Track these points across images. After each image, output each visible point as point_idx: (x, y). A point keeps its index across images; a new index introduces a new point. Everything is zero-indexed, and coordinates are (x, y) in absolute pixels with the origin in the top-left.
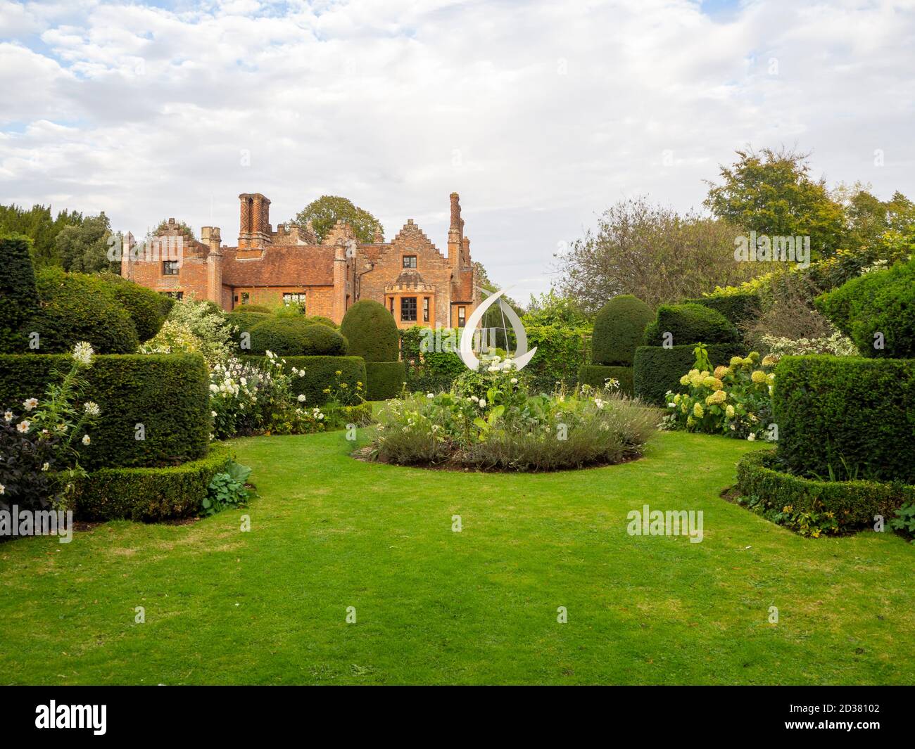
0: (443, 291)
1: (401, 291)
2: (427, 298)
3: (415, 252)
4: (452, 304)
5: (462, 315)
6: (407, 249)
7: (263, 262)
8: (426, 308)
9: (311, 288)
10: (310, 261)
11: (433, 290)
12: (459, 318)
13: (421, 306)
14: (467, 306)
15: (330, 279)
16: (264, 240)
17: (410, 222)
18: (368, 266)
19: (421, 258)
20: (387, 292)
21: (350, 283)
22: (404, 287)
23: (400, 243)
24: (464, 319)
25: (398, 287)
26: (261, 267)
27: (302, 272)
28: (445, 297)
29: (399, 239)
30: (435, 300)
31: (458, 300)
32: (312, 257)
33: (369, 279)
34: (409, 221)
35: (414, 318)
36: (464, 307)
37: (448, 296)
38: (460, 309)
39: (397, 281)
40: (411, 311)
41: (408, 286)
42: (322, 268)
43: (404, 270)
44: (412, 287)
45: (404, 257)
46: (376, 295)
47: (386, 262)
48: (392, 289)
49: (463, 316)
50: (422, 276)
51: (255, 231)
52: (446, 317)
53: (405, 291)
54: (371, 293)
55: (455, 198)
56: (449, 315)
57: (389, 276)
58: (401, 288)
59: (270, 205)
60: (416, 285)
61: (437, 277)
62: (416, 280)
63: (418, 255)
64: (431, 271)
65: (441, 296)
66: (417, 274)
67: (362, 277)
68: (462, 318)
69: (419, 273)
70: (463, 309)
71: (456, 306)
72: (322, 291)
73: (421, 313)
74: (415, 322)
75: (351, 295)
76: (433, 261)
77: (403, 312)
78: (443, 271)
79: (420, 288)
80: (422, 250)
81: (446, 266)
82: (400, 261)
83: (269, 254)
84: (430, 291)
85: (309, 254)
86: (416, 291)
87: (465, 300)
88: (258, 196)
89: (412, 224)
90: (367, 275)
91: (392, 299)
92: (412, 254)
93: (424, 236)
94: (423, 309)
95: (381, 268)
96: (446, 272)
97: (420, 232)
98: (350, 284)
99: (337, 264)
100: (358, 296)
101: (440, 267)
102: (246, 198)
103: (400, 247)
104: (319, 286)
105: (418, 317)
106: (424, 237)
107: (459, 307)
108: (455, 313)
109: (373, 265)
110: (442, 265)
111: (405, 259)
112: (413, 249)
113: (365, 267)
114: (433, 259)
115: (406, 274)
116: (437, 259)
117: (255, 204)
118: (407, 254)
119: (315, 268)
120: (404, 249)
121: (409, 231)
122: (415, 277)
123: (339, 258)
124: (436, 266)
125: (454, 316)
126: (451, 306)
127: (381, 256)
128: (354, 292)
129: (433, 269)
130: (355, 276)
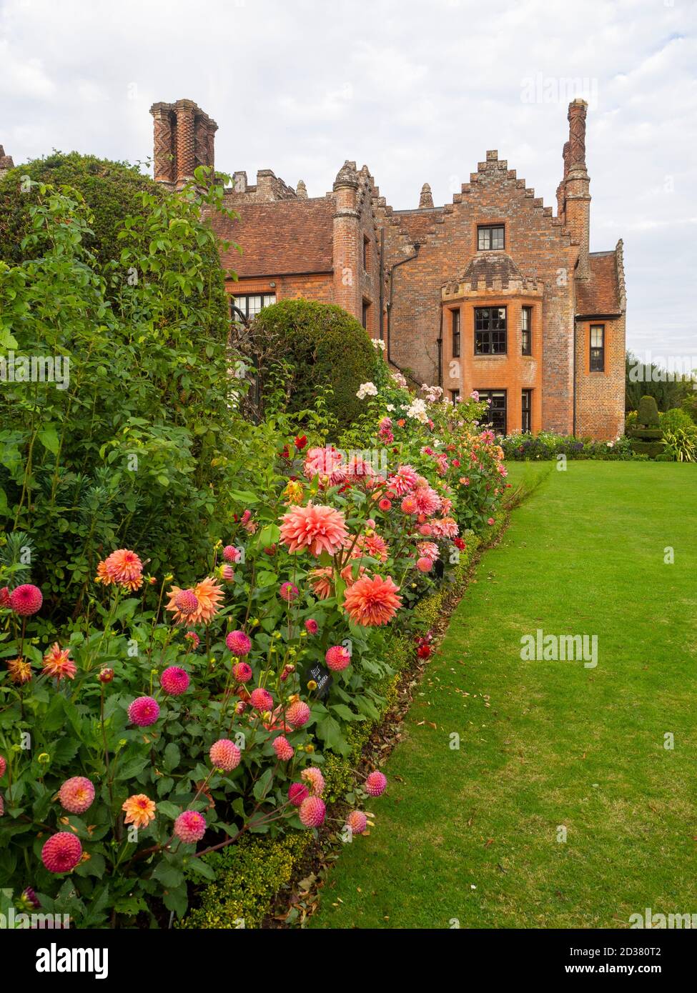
0: (560, 294)
1: (474, 294)
2: (528, 308)
3: (501, 217)
4: (578, 319)
5: (597, 343)
6: (484, 210)
8: (525, 328)
9: (288, 280)
10: (287, 228)
11: (540, 291)
12: (592, 349)
13: (516, 323)
14: (608, 324)
15: (326, 259)
17: (492, 157)
18: (408, 250)
19: (514, 228)
20: (445, 297)
21: (372, 275)
22: (482, 285)
23: (471, 200)
24: (602, 350)
25: (468, 286)
27: (271, 251)
28: (564, 306)
29: (468, 192)
30: (544, 312)
31: (590, 311)
32: (291, 222)
33: (412, 275)
34: (489, 153)
35: (501, 348)
36: (602, 326)
37: (571, 303)
38: (594, 331)
39: (467, 274)
40: (495, 335)
41: (489, 284)
42: (312, 241)
43: (479, 254)
44: (497, 284)
45: (480, 227)
46: (425, 305)
47: (445, 239)
48: (456, 292)
49: (599, 345)
50: (516, 264)
51: (181, 177)
52: (566, 346)
53: (483, 294)
54: (413, 302)
55: (577, 113)
56: (571, 341)
57: (449, 267)
58: (474, 288)
59: (216, 134)
60: (505, 281)
61: (548, 265)
62: (506, 271)
63: (509, 223)
64: (534, 253)
65: (553, 303)
66: (506, 260)
67: (396, 272)
68: (596, 349)
69: (510, 257)
70: (600, 332)
71: (586, 325)
72: (308, 285)
73: (516, 340)
74: (504, 357)
75: (373, 299)
76: (538, 233)
77: (478, 337)
78: (558, 253)
79: (514, 287)
80: (515, 212)
81: (566, 242)
82: (472, 236)
84: (534, 293)
85: (285, 217)
86: (505, 292)
87: (605, 311)
88: (188, 106)
89: (496, 160)
90: (406, 267)
91: (456, 312)
92: (496, 221)
93: (520, 182)
94: (519, 330)
95: (434, 250)
96: (566, 255)
97: (512, 175)
98: (372, 279)
99: (339, 222)
100: (389, 308)
101: (553, 243)
102: (163, 111)
103: (470, 207)
104: (302, 275)
105: (510, 347)
106: (520, 185)
107: (592, 326)
108: (583, 337)
109: (417, 247)
110: (557, 240)
111: (481, 232)
112: (497, 211)
113: (401, 252)
114: (539, 228)
115: (484, 261)
116: (549, 229)
117: (180, 122)
118: (485, 222)
119: (297, 240)
120: (480, 211)
121: (488, 175)
122: (502, 265)
123: (344, 211)
124: (543, 242)
125: (581, 343)
126: (575, 324)
127: (433, 228)
128: (380, 298)
129: (540, 248)
130: (382, 267)
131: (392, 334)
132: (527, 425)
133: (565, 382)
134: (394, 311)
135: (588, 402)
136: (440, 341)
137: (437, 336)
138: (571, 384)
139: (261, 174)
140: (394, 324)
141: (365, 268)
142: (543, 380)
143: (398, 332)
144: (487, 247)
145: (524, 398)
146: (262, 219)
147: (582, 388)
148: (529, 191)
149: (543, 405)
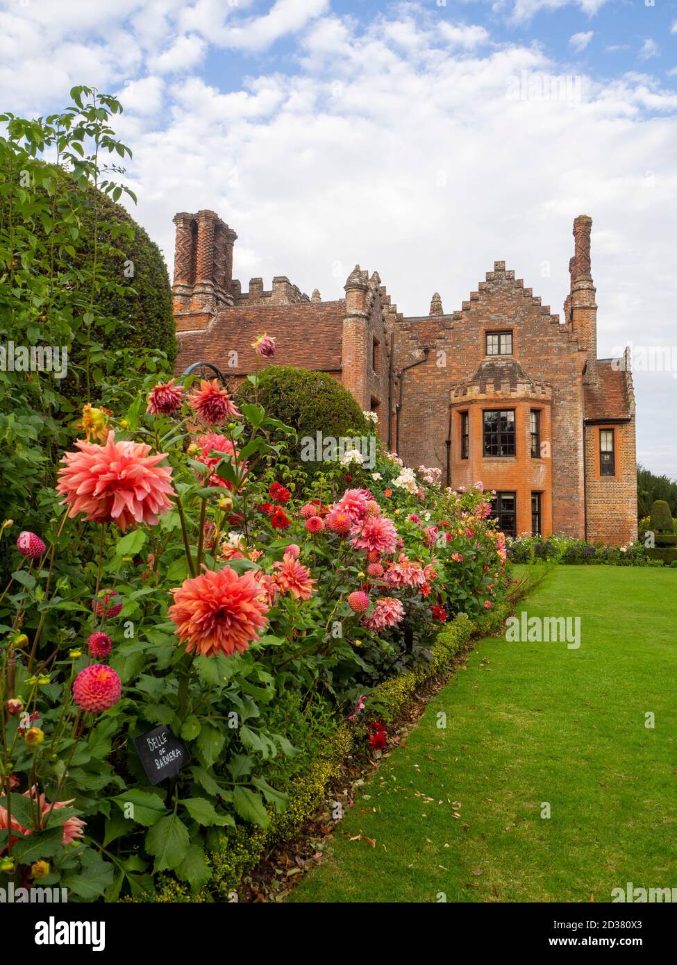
0: (569, 398)
1: (483, 396)
2: (536, 411)
3: (510, 323)
4: (587, 423)
5: (606, 447)
6: (493, 317)
7: (210, 336)
8: (534, 431)
10: (298, 329)
11: (548, 395)
12: (602, 453)
13: (525, 427)
14: (617, 428)
15: (335, 359)
16: (218, 299)
17: (500, 267)
18: (418, 354)
19: (521, 334)
20: (454, 400)
22: (490, 388)
23: (480, 307)
24: (612, 454)
25: (476, 389)
26: (204, 345)
28: (573, 410)
29: (477, 300)
30: (553, 416)
31: (599, 415)
32: (303, 323)
33: (420, 378)
34: (496, 264)
35: (510, 450)
36: (612, 430)
37: (579, 406)
38: (603, 435)
39: (476, 378)
40: (504, 437)
41: (498, 387)
43: (488, 358)
44: (505, 388)
45: (488, 333)
46: (433, 407)
47: (454, 344)
48: (464, 394)
49: (610, 449)
50: (524, 369)
51: (199, 281)
52: (576, 450)
53: (491, 397)
54: (422, 404)
55: (583, 227)
56: (581, 444)
57: (458, 371)
58: (483, 391)
59: (236, 242)
60: (513, 384)
61: (556, 370)
62: (513, 374)
63: (517, 329)
64: (542, 358)
65: (562, 407)
66: (514, 365)
67: (406, 375)
68: (606, 453)
69: (518, 362)
70: (610, 436)
71: (595, 429)
73: (524, 442)
74: (513, 459)
75: (382, 399)
76: (546, 339)
77: (487, 439)
78: (566, 358)
79: (522, 390)
80: (523, 319)
81: (573, 347)
82: (480, 341)
83: (223, 323)
84: (543, 397)
85: (297, 319)
86: (514, 395)
87: (614, 416)
88: (209, 216)
89: (504, 270)
90: (415, 370)
91: (464, 414)
92: (504, 327)
93: (527, 290)
94: (527, 433)
96: (573, 360)
97: (519, 284)
98: (381, 380)
99: (349, 323)
100: (398, 410)
101: (560, 349)
102: (185, 221)
103: (478, 315)
105: (519, 449)
106: (527, 293)
107: (601, 430)
108: (593, 441)
109: (426, 351)
110: (565, 346)
111: (490, 338)
112: (505, 318)
113: (411, 356)
114: (546, 334)
115: (492, 365)
116: (556, 335)
117: (200, 230)
118: (493, 328)
119: (307, 340)
120: (488, 318)
121: (496, 284)
122: (510, 369)
123: (354, 312)
124: (552, 348)
125: (591, 447)
126: (584, 428)
127: (442, 333)
128: (389, 399)
129: (547, 353)
130: (391, 369)
131: (401, 436)
132: (537, 528)
133: (575, 485)
134: (403, 413)
135: (599, 506)
136: (449, 443)
137: (445, 437)
138: (581, 488)
139: (277, 281)
140: (403, 425)
141: (374, 369)
142: (553, 484)
143: (407, 434)
144: (496, 351)
145: (533, 501)
146: (275, 320)
147: (593, 493)
148: (536, 299)
149: (554, 508)
